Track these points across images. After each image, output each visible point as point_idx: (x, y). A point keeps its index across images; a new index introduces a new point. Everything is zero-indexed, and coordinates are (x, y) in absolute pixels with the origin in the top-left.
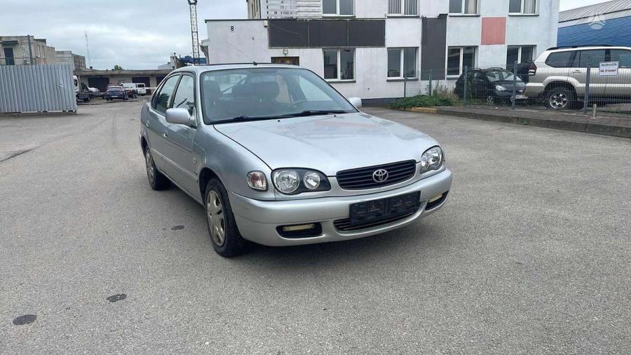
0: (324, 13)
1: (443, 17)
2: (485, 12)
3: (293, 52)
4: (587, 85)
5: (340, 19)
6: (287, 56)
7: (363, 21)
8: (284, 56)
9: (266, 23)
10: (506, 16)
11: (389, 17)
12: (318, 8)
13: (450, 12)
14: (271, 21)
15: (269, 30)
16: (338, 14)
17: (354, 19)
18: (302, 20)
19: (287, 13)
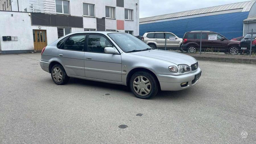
0: (57, 12)
1: (104, 18)
2: (117, 18)
3: (43, 28)
4: (166, 44)
5: (64, 16)
6: (40, 29)
7: (74, 17)
8: (39, 29)
9: (30, 14)
10: (124, 20)
11: (84, 17)
12: (54, 10)
13: (106, 17)
14: (32, 13)
15: (31, 17)
16: (63, 13)
17: (70, 16)
18: (47, 14)
19: (38, 10)
